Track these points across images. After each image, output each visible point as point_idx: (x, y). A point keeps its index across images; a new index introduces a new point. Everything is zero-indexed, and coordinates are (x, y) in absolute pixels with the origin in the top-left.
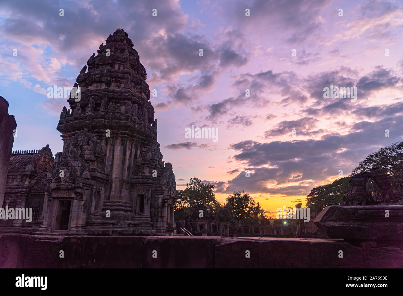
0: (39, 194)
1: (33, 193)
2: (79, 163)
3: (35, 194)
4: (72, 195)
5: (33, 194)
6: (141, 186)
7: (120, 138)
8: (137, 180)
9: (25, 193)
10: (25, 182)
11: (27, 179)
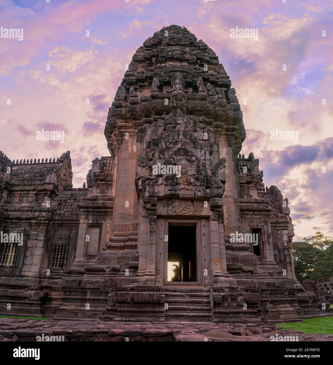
0: (68, 222)
1: (58, 220)
2: (205, 153)
3: (60, 222)
4: (201, 211)
5: (56, 222)
6: (255, 215)
7: (224, 137)
8: (248, 204)
9: (45, 220)
10: (42, 202)
11: (46, 197)
